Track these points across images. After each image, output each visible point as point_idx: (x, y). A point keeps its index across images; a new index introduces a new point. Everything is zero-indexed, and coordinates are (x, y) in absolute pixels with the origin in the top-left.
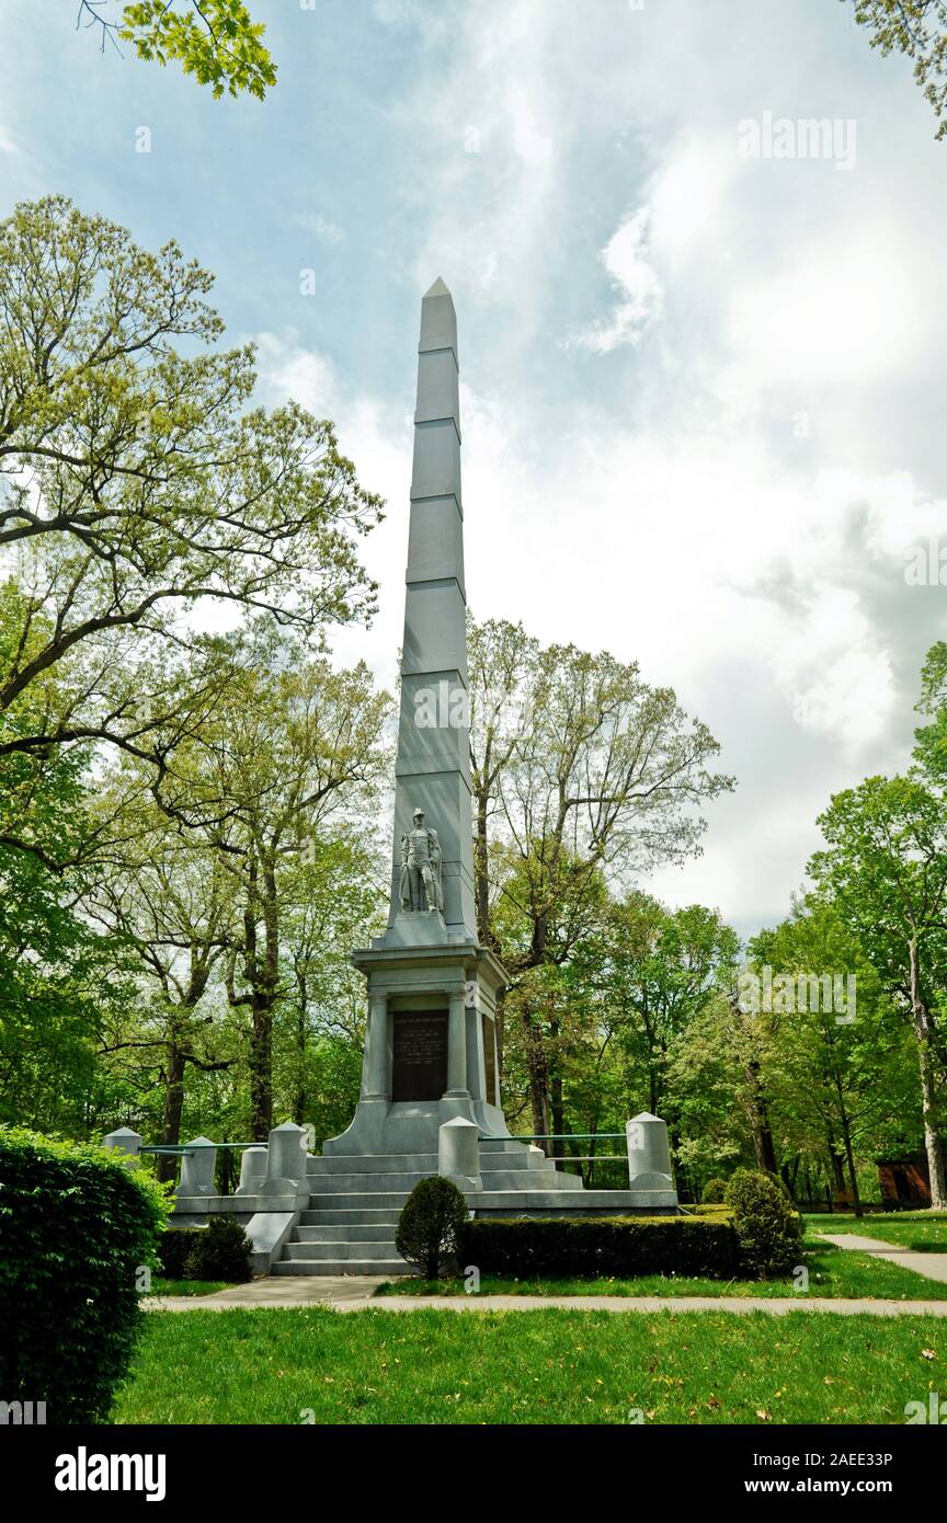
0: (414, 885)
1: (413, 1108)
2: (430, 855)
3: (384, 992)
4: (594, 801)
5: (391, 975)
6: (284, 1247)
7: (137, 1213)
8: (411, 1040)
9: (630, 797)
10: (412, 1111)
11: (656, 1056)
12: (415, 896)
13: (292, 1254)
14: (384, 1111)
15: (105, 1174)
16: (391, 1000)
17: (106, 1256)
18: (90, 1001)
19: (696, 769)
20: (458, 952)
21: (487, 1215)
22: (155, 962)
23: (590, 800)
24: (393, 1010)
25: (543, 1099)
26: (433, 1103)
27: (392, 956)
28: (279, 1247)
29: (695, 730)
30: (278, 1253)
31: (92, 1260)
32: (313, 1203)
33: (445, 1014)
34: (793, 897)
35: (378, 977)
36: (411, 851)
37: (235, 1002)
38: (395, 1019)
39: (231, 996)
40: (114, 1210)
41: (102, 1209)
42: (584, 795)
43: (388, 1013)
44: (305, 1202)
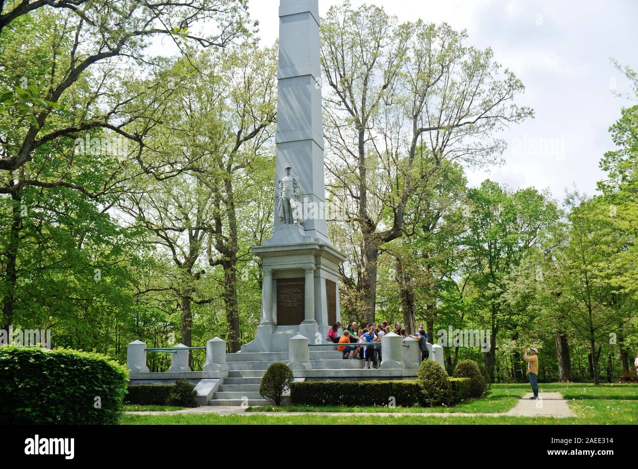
0: (286, 209)
1: (289, 329)
2: (295, 192)
3: (270, 269)
4: (433, 129)
5: (273, 260)
6: (214, 394)
7: (112, 375)
8: (286, 293)
9: (461, 125)
10: (288, 330)
11: (490, 289)
12: (287, 215)
13: (219, 397)
14: (271, 330)
15: (98, 362)
16: (274, 273)
17: (101, 387)
18: (125, 267)
19: (508, 103)
20: (308, 247)
21: (311, 380)
22: (167, 239)
23: (430, 129)
24: (276, 278)
25: (411, 317)
26: (297, 326)
27: (273, 250)
28: (212, 394)
29: (506, 77)
30: (211, 396)
31: (96, 388)
32: (231, 374)
33: (303, 279)
34: (566, 191)
35: (267, 261)
36: (284, 189)
37: (212, 263)
38: (278, 282)
39: (211, 260)
40: (102, 373)
41: (98, 373)
42: (427, 126)
43: (273, 280)
44: (226, 374)
